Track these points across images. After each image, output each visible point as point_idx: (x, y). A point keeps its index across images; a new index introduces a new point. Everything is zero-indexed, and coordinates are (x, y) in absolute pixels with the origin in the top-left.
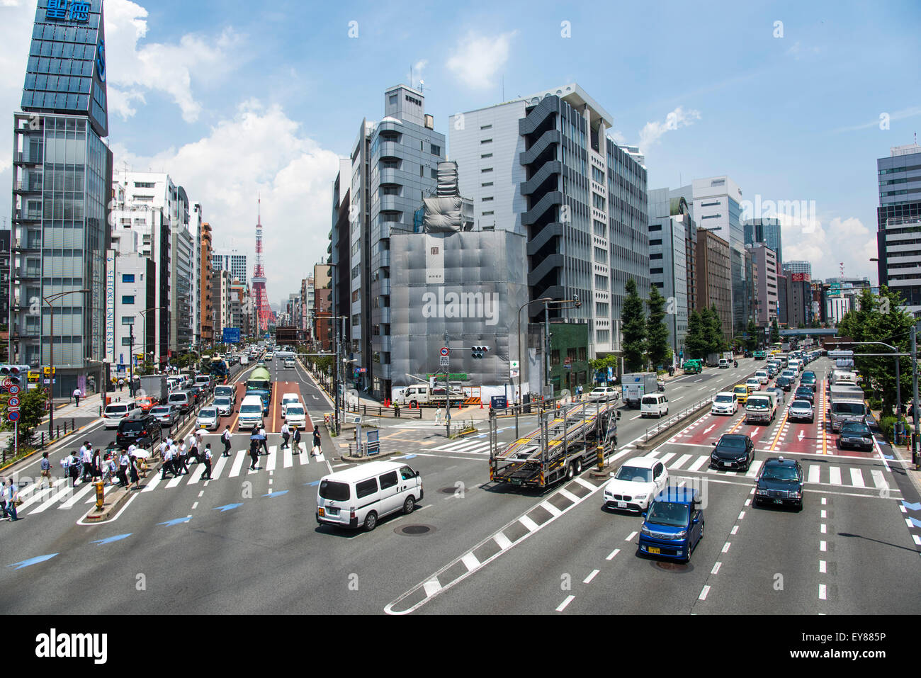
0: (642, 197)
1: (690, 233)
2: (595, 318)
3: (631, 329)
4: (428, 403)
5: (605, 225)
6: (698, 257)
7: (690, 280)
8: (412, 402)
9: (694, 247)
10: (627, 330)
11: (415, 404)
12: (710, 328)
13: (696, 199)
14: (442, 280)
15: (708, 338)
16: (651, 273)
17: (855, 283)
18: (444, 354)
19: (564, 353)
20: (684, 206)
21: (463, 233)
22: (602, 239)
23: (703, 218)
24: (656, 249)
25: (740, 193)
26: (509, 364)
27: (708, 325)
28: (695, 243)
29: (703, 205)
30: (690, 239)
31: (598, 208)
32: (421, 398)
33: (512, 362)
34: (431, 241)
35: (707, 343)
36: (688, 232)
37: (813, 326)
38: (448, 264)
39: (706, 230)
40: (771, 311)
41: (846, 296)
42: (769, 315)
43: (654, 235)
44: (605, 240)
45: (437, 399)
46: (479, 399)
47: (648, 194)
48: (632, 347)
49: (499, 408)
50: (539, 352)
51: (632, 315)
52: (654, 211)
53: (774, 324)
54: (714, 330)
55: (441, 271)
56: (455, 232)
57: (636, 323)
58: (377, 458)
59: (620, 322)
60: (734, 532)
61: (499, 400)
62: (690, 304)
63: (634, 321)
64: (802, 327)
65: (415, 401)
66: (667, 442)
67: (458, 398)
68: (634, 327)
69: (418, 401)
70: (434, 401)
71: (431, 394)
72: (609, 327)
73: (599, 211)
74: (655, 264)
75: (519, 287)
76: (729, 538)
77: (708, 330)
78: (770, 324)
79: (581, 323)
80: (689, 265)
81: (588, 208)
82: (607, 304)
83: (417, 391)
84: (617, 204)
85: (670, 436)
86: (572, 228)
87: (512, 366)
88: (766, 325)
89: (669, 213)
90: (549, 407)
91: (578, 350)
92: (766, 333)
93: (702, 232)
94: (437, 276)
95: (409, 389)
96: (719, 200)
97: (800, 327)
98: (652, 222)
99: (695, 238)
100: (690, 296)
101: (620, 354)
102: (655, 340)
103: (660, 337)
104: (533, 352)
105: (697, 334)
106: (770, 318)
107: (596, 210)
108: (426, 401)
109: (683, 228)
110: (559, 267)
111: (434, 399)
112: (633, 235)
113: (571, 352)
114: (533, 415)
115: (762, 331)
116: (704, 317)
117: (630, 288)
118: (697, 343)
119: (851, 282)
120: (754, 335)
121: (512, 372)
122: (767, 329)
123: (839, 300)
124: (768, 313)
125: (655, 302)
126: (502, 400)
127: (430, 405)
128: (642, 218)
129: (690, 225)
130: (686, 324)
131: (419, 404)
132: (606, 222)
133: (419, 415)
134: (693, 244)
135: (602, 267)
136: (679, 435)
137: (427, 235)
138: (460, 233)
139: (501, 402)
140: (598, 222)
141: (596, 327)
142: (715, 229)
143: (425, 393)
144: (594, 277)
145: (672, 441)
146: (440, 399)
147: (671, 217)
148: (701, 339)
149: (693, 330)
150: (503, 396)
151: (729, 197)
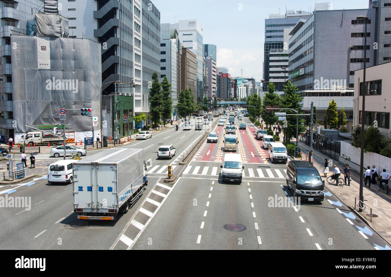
0: (158, 27)
1: (179, 49)
2: (135, 94)
3: (155, 100)
4: (41, 143)
5: (140, 41)
6: (182, 62)
7: (178, 74)
8: (30, 142)
9: (180, 57)
10: (152, 100)
11: (32, 144)
12: (189, 100)
13: (180, 31)
14: (49, 67)
15: (188, 105)
16: (161, 70)
17: (249, 80)
18: (63, 113)
19: (122, 113)
20: (176, 34)
21: (62, 39)
22: (139, 49)
23: (184, 41)
24: (163, 57)
25: (202, 30)
26: (92, 119)
27: (188, 98)
28: (181, 55)
29: (184, 35)
30: (179, 52)
31: (136, 31)
32: (36, 140)
33: (94, 118)
34: (41, 42)
35: (187, 107)
36: (178, 49)
37: (232, 100)
38: (53, 57)
39: (186, 48)
40: (213, 92)
41: (245, 86)
42: (213, 94)
43: (162, 49)
44: (140, 50)
45: (47, 140)
46: (74, 140)
47: (161, 26)
48: (155, 109)
49: (89, 144)
50: (109, 111)
51: (155, 92)
52: (163, 35)
53: (215, 99)
54: (191, 101)
55: (49, 61)
56: (57, 37)
57: (158, 96)
58: (24, 180)
59: (147, 96)
60: (253, 206)
61: (89, 140)
62: (178, 87)
63: (156, 95)
64: (227, 101)
65: (32, 142)
66: (192, 161)
67: (61, 139)
68: (157, 99)
69: (34, 142)
70: (45, 141)
71: (43, 138)
72: (141, 98)
73: (137, 33)
74: (163, 64)
75: (97, 74)
76: (252, 210)
77: (188, 101)
78: (213, 99)
79: (128, 96)
80: (178, 66)
81: (132, 30)
82: (140, 86)
83: (33, 136)
84: (146, 30)
85: (192, 157)
86: (124, 41)
87: (94, 120)
88: (211, 99)
89: (170, 38)
90: (117, 143)
91: (128, 111)
92: (212, 103)
93: (184, 49)
94: (45, 64)
95: (27, 135)
96: (192, 32)
97: (226, 100)
98: (162, 42)
99: (181, 52)
100: (178, 83)
101: (148, 113)
102: (166, 106)
103: (168, 104)
104: (105, 112)
105: (183, 103)
106: (213, 95)
107: (136, 32)
108: (39, 141)
109: (176, 46)
110: (117, 64)
111: (45, 140)
112: (153, 48)
113: (125, 112)
114: (109, 148)
115: (210, 102)
116: (186, 94)
117: (154, 77)
118: (183, 108)
119: (247, 79)
120: (207, 104)
121: (94, 123)
122: (212, 101)
123: (242, 88)
124: (212, 93)
125: (166, 85)
126: (91, 140)
127: (43, 144)
128: (158, 40)
129: (179, 45)
130: (176, 97)
131: (35, 144)
132: (140, 39)
133: (38, 151)
134: (180, 55)
135: (138, 65)
136: (195, 156)
137: (38, 38)
138: (61, 38)
139: (90, 141)
140: (137, 39)
141: (135, 98)
142: (190, 48)
143: (39, 137)
144: (134, 70)
145: (194, 160)
146: (49, 140)
147: (171, 40)
148: (185, 106)
149: (181, 101)
150: (92, 138)
151: (197, 32)
